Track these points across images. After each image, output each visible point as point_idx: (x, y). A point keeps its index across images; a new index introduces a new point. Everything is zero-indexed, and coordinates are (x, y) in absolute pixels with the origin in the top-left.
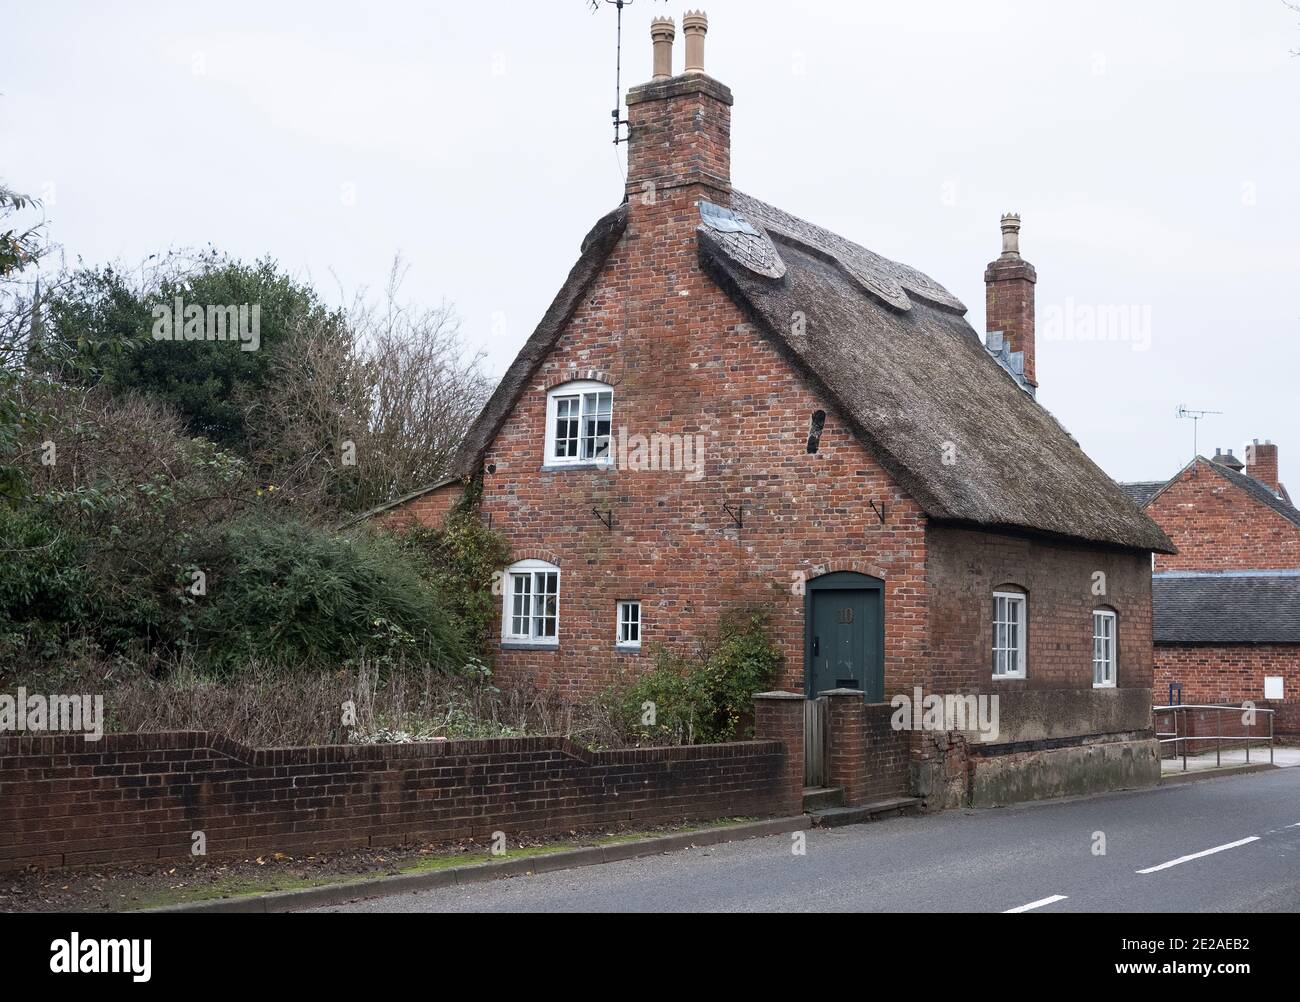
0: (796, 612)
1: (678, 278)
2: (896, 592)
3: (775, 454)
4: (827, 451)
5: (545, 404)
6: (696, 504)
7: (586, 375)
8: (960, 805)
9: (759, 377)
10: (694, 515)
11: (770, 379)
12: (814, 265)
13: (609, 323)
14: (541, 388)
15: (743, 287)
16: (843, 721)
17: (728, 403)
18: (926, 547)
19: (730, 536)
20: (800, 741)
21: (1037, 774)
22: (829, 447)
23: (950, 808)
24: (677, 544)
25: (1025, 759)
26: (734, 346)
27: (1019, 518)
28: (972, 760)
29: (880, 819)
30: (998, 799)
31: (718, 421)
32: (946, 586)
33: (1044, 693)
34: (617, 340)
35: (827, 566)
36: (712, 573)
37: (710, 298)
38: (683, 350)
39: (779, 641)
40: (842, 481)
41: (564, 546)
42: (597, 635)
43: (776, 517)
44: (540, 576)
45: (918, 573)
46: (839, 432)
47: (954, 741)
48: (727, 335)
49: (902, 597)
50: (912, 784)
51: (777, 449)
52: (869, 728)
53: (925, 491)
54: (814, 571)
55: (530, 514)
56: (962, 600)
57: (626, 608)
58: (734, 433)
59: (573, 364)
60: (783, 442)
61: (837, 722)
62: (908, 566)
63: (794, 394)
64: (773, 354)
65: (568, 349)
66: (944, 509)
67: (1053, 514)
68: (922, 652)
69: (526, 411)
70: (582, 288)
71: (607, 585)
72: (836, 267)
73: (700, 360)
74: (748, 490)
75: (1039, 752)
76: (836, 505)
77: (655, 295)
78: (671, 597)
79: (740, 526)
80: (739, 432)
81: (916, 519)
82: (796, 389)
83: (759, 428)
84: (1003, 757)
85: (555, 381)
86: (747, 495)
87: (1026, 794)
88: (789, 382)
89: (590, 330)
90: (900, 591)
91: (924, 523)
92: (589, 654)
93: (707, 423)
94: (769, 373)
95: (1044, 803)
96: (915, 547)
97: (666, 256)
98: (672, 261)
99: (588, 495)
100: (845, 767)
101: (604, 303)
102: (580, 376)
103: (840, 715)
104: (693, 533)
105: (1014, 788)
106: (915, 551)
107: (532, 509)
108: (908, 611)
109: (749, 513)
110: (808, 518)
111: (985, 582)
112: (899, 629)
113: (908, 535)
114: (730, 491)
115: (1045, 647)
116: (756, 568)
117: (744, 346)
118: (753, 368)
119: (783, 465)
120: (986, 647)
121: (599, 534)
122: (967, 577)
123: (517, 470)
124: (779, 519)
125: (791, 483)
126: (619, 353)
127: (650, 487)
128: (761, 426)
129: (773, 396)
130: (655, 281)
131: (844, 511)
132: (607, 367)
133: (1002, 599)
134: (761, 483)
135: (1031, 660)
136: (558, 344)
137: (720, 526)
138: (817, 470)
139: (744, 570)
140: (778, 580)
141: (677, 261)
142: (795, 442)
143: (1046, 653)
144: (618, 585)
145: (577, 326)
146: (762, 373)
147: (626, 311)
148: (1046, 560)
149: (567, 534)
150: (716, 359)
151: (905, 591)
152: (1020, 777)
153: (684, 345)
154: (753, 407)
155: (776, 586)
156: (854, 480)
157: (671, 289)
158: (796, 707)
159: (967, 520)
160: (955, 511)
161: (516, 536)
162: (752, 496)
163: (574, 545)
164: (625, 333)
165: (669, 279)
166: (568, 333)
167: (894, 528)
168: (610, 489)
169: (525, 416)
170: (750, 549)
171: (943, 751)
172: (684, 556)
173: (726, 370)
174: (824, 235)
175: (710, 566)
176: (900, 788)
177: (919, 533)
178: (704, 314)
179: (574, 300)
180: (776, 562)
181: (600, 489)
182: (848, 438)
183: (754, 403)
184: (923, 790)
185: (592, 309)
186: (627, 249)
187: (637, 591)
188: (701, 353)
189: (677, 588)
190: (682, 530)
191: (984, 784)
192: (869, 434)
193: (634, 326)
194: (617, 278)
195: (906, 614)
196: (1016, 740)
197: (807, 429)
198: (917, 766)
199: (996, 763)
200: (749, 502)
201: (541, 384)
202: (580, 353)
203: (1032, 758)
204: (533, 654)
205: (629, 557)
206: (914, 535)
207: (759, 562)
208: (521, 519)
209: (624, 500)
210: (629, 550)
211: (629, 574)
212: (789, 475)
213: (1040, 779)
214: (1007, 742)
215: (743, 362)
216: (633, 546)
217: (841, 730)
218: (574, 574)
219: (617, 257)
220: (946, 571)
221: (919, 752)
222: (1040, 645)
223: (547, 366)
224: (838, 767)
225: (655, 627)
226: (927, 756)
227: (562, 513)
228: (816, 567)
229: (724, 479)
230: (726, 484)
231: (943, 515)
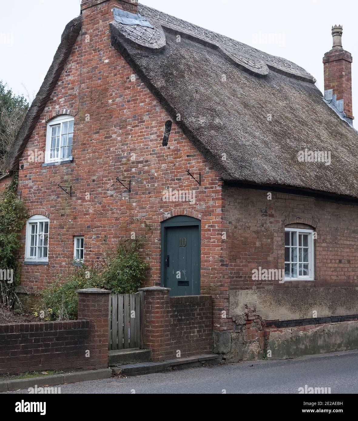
0: (156, 241)
1: (104, 53)
2: (207, 227)
3: (147, 148)
4: (172, 144)
5: (46, 130)
6: (109, 180)
7: (63, 112)
8: (256, 358)
9: (140, 104)
10: (108, 186)
11: (145, 105)
12: (199, 48)
13: (73, 82)
14: (44, 121)
15: (131, 53)
16: (152, 307)
17: (125, 121)
18: (222, 199)
19: (125, 197)
20: (106, 321)
21: (322, 338)
22: (173, 142)
23: (248, 360)
24: (100, 203)
25: (312, 329)
26: (129, 88)
27: (298, 182)
28: (267, 330)
29: (182, 369)
30: (289, 353)
31: (120, 131)
32: (241, 223)
33: (329, 289)
34: (76, 92)
35: (171, 212)
36: (117, 219)
37: (118, 62)
38: (105, 93)
39: (148, 258)
40: (179, 161)
41: (51, 207)
42: (65, 256)
43: (147, 185)
44: (41, 223)
45: (218, 215)
46: (178, 132)
47: (250, 318)
48: (125, 82)
49: (209, 230)
50: (215, 345)
51: (148, 145)
52: (174, 311)
53: (219, 164)
54: (165, 216)
55: (37, 190)
56: (257, 232)
57: (78, 240)
58: (128, 138)
59: (57, 107)
60: (151, 141)
61: (148, 308)
62: (213, 211)
63: (157, 113)
64: (147, 90)
65: (55, 99)
66: (229, 174)
67: (329, 181)
68: (220, 264)
69: (37, 134)
70: (60, 64)
71: (69, 228)
72: (218, 51)
73: (113, 98)
74: (133, 170)
75: (324, 324)
76: (176, 176)
77: (94, 64)
78: (98, 234)
79: (130, 191)
80: (130, 137)
81: (217, 181)
82: (158, 109)
83: (140, 134)
84: (293, 328)
85: (49, 117)
86: (133, 173)
87: (314, 349)
88: (155, 106)
89: (65, 87)
90: (209, 226)
91: (222, 184)
92: (61, 267)
93: (115, 133)
94: (145, 101)
95: (327, 355)
96: (217, 199)
97: (98, 42)
98: (101, 44)
99: (62, 178)
100: (153, 336)
101: (71, 72)
102: (60, 113)
103: (150, 303)
104: (108, 197)
105: (303, 347)
106: (217, 201)
107: (38, 187)
108: (213, 238)
109: (134, 184)
110: (163, 185)
111: (277, 222)
112: (208, 250)
113: (213, 192)
114: (125, 171)
115: (329, 261)
116: (137, 216)
117: (134, 87)
118: (137, 99)
119: (151, 154)
120: (279, 261)
121: (66, 200)
122: (261, 218)
123: (32, 166)
124: (148, 186)
125: (154, 164)
126: (77, 99)
127: (89, 172)
128: (140, 132)
129: (147, 115)
130: (94, 56)
131: (180, 179)
132: (72, 107)
133: (293, 233)
134: (140, 166)
135: (318, 269)
136: (51, 97)
137: (121, 192)
138: (167, 156)
139: (132, 216)
140: (148, 222)
141: (103, 43)
142: (156, 140)
143: (330, 265)
144: (74, 228)
145: (59, 86)
146: (142, 102)
147: (81, 74)
148: (329, 210)
149: (52, 200)
150: (121, 96)
151: (212, 226)
152: (308, 340)
153: (106, 90)
154: (137, 122)
155: (146, 226)
156: (185, 160)
157: (101, 60)
158: (103, 299)
159: (246, 181)
160: (237, 175)
161: (31, 202)
162: (135, 173)
163: (55, 206)
164: (80, 87)
165: (100, 54)
166: (56, 90)
167: (206, 188)
168: (71, 174)
169: (36, 137)
170: (134, 204)
171: (239, 325)
172: (104, 210)
173: (125, 102)
174: (217, 36)
175: (115, 215)
176: (206, 348)
177: (218, 190)
178: (116, 71)
179: (56, 71)
180: (147, 212)
181: (67, 174)
182: (183, 136)
183: (138, 120)
184: (222, 349)
185: (66, 76)
186: (81, 40)
187: (82, 230)
188: (114, 94)
189: (100, 228)
190: (103, 195)
191: (276, 345)
192: (190, 132)
193: (84, 83)
194: (77, 57)
195: (212, 240)
196: (305, 317)
197: (162, 132)
198: (218, 335)
199: (287, 332)
200: (134, 177)
201: (43, 119)
202: (60, 100)
203: (318, 328)
204: (38, 267)
205: (80, 211)
206: (216, 192)
207: (139, 212)
208: (34, 193)
209: (77, 180)
210: (79, 208)
211: (79, 221)
212: (153, 159)
213: (325, 341)
214: (298, 318)
215: (133, 97)
216: (81, 205)
217: (151, 313)
218: (55, 222)
219: (77, 45)
220: (242, 214)
221: (219, 326)
222: (325, 260)
223: (46, 109)
224: (148, 336)
225: (90, 251)
226: (225, 328)
227: (51, 188)
228: (166, 213)
229: (122, 164)
230: (123, 167)
231: (228, 178)
